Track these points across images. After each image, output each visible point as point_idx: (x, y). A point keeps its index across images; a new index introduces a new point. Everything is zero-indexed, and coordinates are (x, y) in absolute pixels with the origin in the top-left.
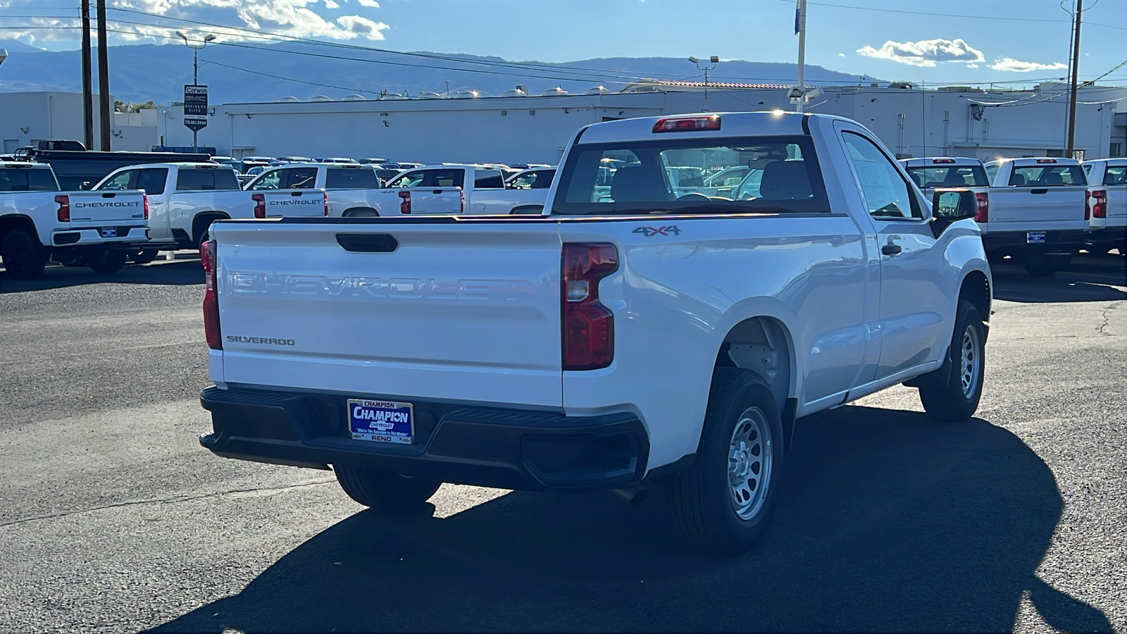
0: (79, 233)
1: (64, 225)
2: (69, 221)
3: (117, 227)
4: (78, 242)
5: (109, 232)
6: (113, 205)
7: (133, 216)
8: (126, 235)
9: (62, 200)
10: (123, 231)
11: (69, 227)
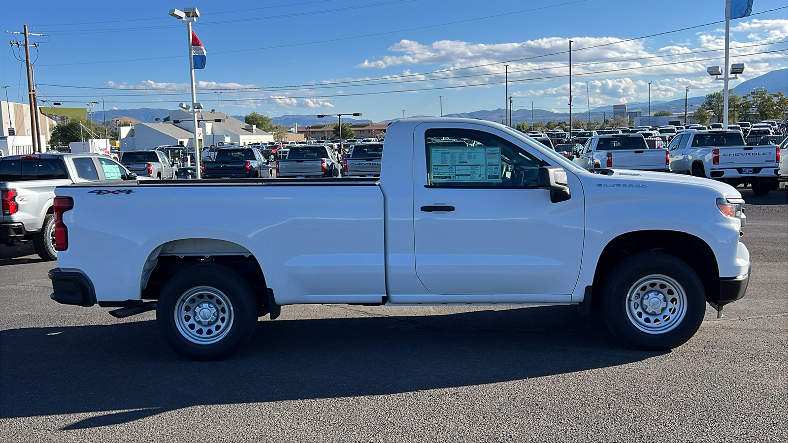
0: (724, 171)
1: (716, 166)
2: (718, 164)
3: (754, 168)
4: (723, 176)
5: (747, 171)
6: (751, 154)
7: (767, 161)
8: (759, 173)
9: (716, 152)
10: (757, 170)
11: (718, 168)
